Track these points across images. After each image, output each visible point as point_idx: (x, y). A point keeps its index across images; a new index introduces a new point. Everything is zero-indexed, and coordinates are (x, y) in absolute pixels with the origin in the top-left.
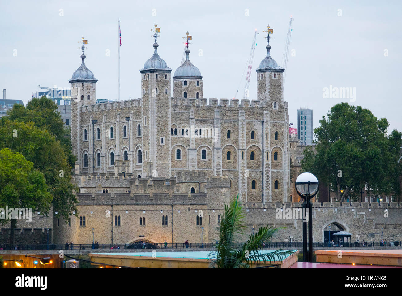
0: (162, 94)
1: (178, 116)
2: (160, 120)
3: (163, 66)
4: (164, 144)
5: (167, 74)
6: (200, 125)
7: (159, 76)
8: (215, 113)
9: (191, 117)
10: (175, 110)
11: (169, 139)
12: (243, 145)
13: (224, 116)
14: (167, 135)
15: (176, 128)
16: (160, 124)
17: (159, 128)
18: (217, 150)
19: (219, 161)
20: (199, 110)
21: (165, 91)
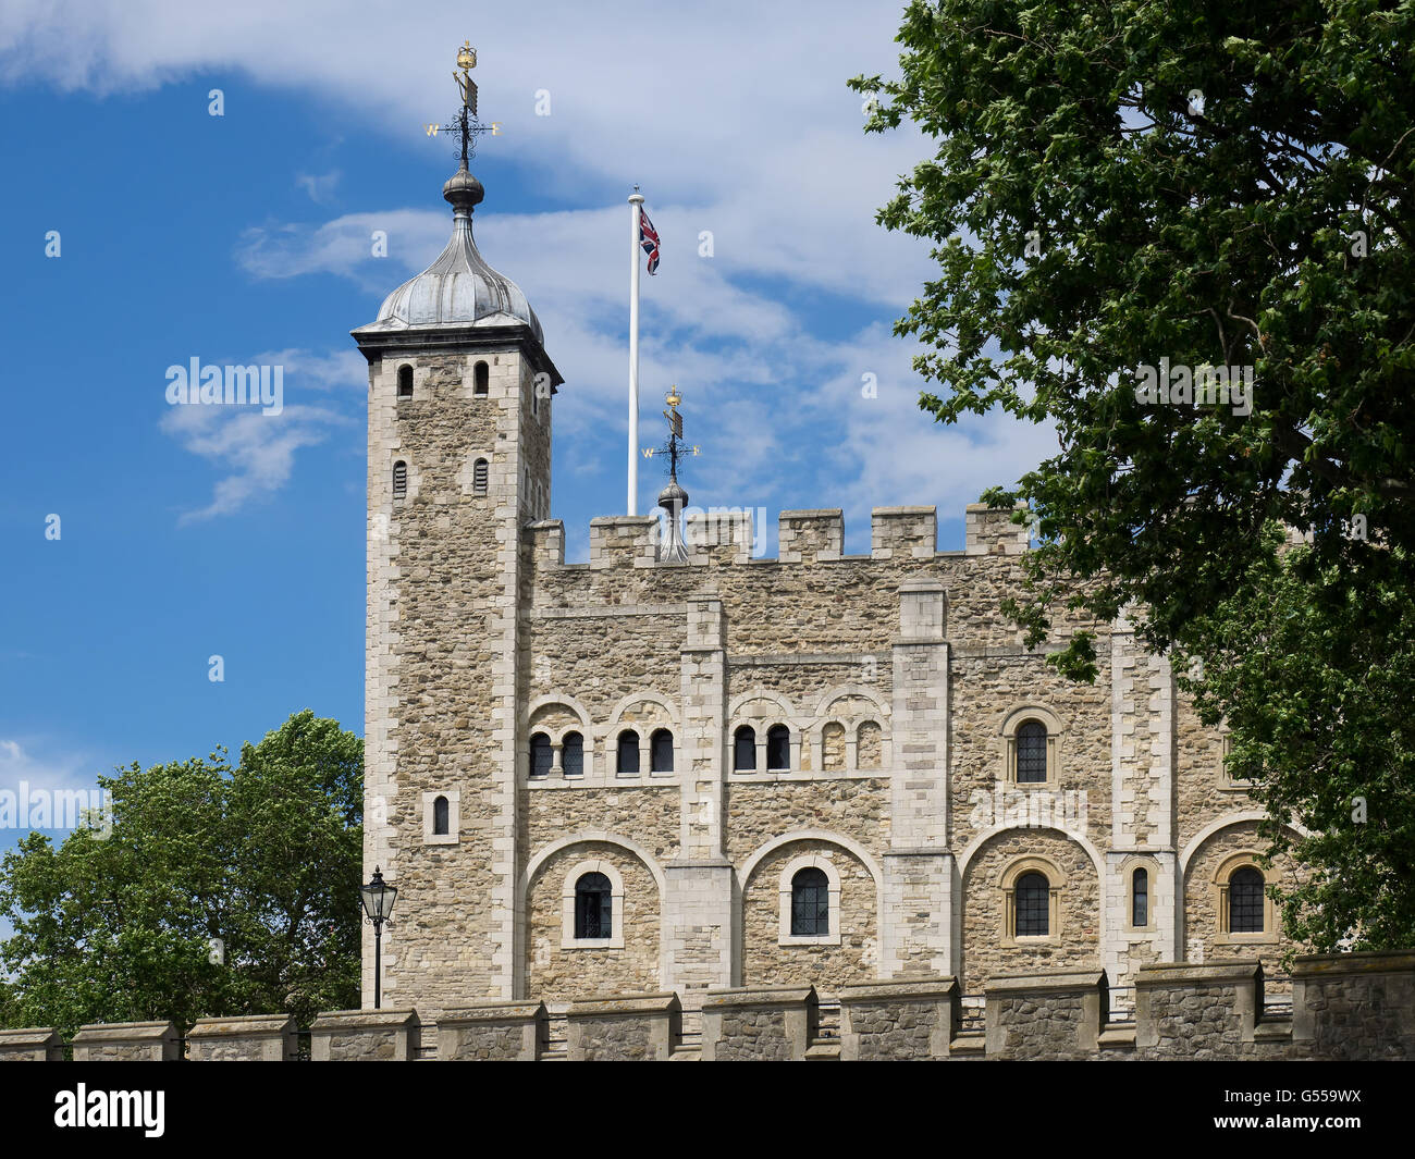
0: (441, 499)
1: (589, 643)
2: (423, 679)
3: (458, 305)
4: (451, 837)
5: (488, 358)
6: (771, 694)
7: (420, 375)
8: (907, 607)
9: (694, 642)
10: (565, 605)
11: (494, 799)
12: (1140, 818)
13: (988, 623)
14: (480, 776)
15: (575, 728)
16: (426, 698)
17: (414, 728)
18: (908, 866)
19: (920, 939)
20: (769, 594)
21: (465, 477)
